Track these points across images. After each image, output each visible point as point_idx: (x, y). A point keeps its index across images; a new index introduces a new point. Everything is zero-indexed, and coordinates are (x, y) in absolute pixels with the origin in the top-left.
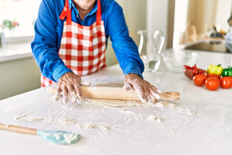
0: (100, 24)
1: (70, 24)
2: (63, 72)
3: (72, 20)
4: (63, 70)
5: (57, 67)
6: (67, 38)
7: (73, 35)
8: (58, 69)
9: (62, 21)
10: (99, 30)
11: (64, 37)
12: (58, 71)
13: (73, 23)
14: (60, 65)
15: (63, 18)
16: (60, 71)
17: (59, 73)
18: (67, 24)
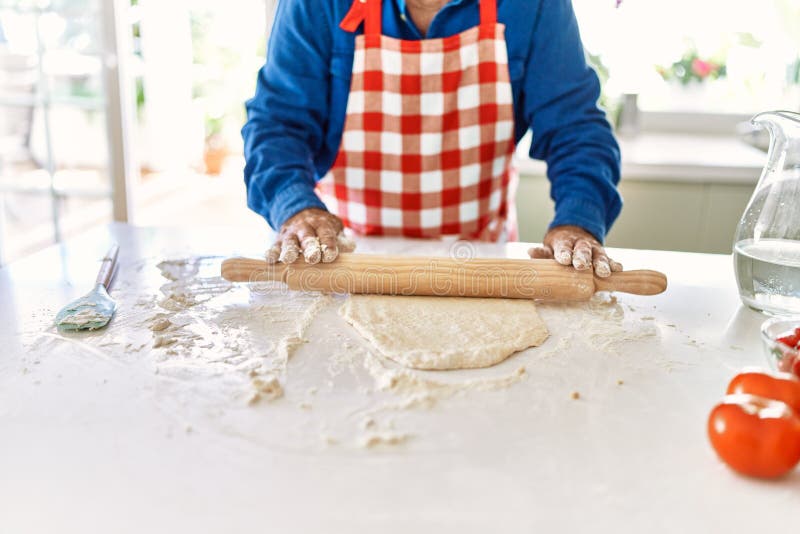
0: (492, 36)
1: (377, 45)
2: (298, 206)
3: (383, 32)
4: (299, 200)
5: (286, 188)
6: (369, 93)
7: (387, 82)
8: (287, 195)
9: (351, 37)
10: (487, 59)
11: (356, 90)
12: (285, 201)
13: (385, 39)
14: (295, 186)
15: (352, 26)
16: (291, 200)
17: (287, 208)
18: (367, 46)
